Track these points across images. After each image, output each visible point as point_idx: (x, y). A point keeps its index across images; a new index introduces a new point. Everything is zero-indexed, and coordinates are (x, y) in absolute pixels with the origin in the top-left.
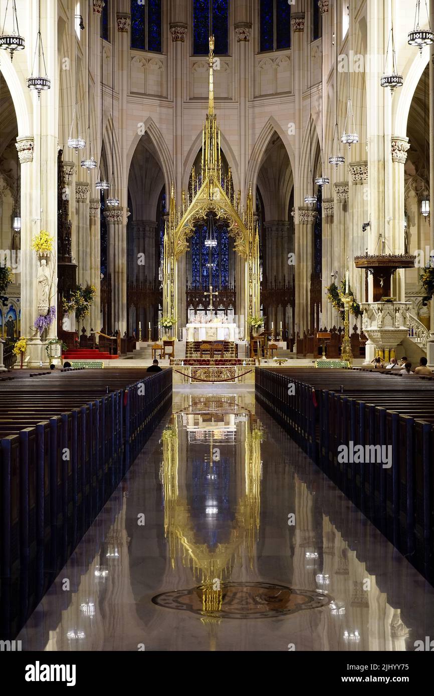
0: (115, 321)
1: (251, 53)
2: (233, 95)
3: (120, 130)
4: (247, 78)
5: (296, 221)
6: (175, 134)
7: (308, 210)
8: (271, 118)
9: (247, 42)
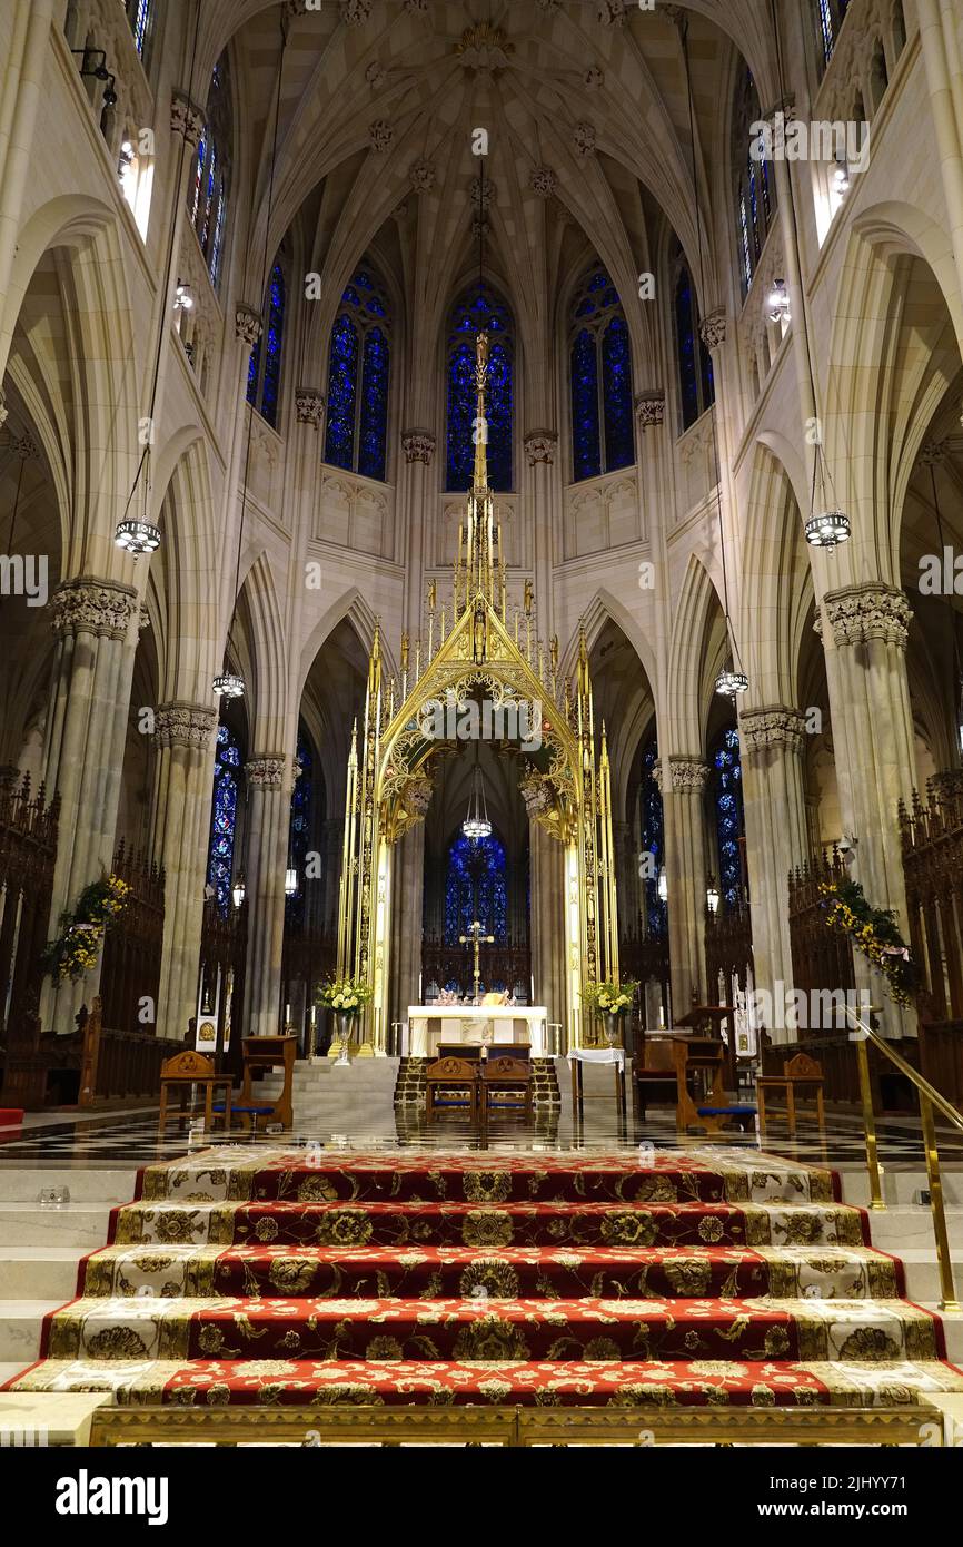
0: (251, 1012)
1: (556, 483)
2: (523, 558)
3: (289, 598)
4: (550, 525)
5: (666, 786)
6: (405, 626)
7: (690, 762)
8: (602, 591)
9: (549, 465)
